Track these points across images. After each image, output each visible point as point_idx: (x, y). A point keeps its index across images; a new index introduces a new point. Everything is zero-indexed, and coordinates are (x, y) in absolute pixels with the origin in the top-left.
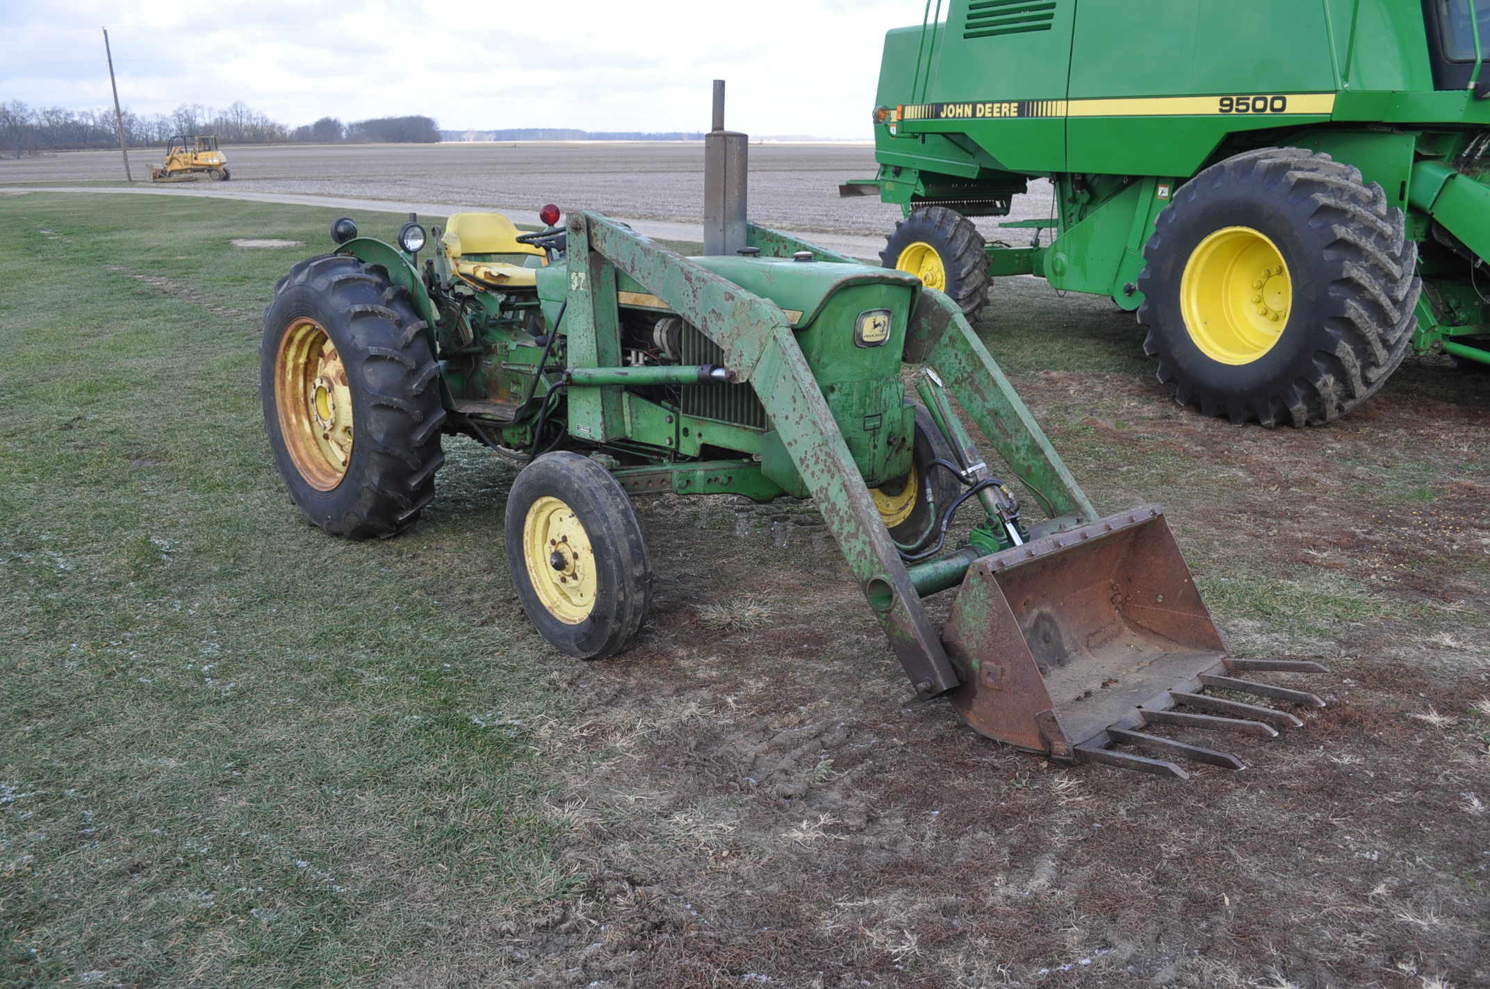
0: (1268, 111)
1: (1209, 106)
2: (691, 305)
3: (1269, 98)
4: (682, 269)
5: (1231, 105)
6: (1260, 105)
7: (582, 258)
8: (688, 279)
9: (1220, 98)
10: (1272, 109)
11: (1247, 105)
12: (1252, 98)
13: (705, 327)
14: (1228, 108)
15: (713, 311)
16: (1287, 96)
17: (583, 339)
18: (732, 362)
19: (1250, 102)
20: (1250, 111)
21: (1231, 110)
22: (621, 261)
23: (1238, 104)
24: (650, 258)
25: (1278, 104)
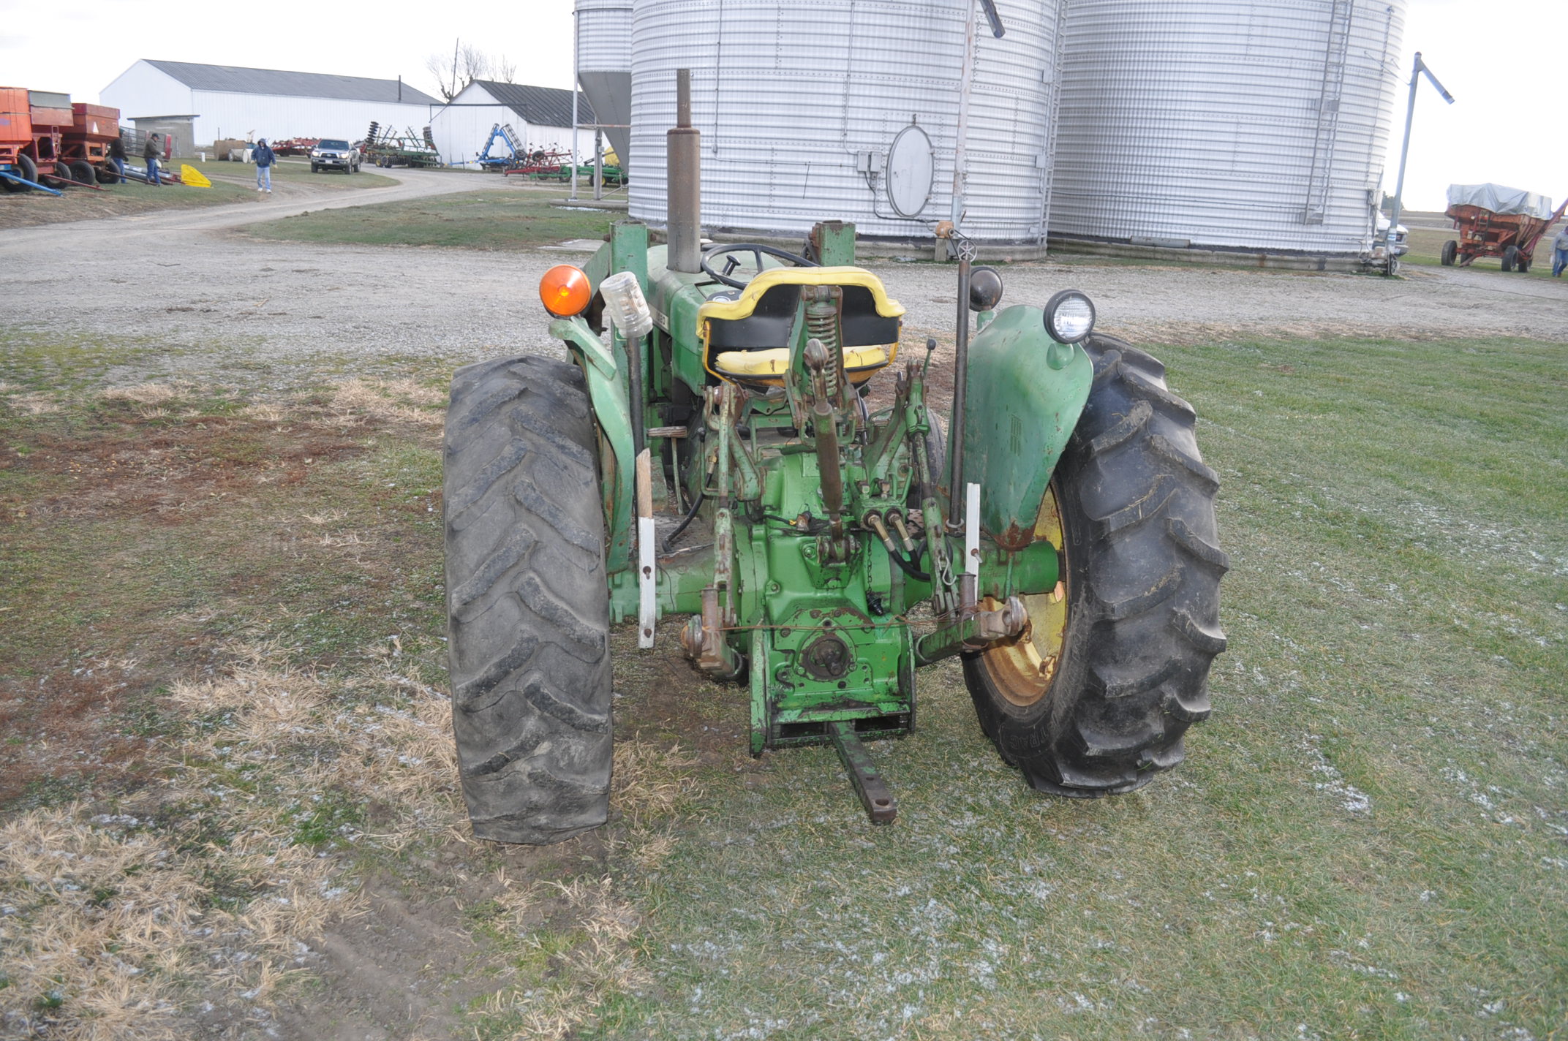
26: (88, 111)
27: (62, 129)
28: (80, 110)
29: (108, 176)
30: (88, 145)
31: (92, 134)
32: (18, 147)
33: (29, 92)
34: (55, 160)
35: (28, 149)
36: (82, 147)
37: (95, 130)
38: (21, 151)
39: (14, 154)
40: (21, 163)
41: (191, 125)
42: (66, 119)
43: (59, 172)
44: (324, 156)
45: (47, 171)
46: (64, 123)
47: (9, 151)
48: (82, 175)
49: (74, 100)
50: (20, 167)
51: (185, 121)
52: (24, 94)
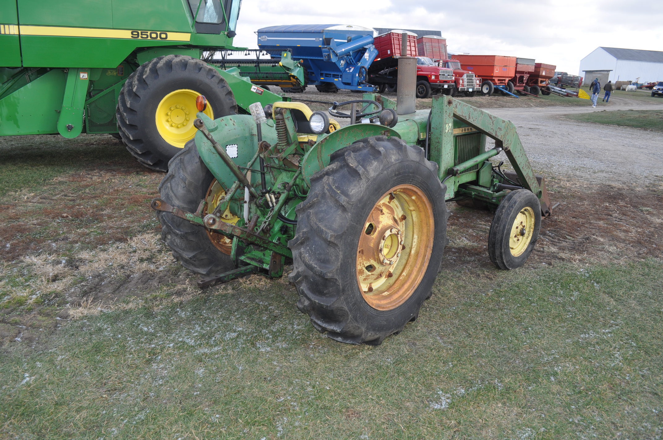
0: (159, 38)
1: (126, 35)
2: (492, 127)
3: (159, 33)
4: (488, 115)
5: (138, 35)
6: (154, 35)
7: (451, 116)
8: (491, 118)
9: (131, 31)
10: (160, 37)
11: (147, 35)
12: (149, 32)
13: (496, 134)
14: (136, 36)
15: (499, 128)
16: (167, 33)
17: (449, 154)
18: (505, 144)
19: (149, 34)
20: (149, 38)
21: (138, 37)
22: (464, 115)
23: (142, 34)
24: (476, 112)
25: (163, 36)
26: (542, 66)
27: (529, 73)
28: (538, 66)
29: (547, 92)
30: (540, 79)
31: (542, 75)
32: (507, 79)
33: (517, 58)
34: (524, 85)
35: (513, 80)
36: (538, 80)
37: (544, 74)
38: (509, 80)
39: (506, 82)
40: (508, 84)
41: (608, 74)
42: (532, 69)
43: (525, 89)
44: (659, 89)
45: (521, 89)
46: (530, 71)
47: (505, 80)
48: (534, 91)
49: (536, 62)
50: (508, 87)
51: (606, 73)
52: (515, 59)
